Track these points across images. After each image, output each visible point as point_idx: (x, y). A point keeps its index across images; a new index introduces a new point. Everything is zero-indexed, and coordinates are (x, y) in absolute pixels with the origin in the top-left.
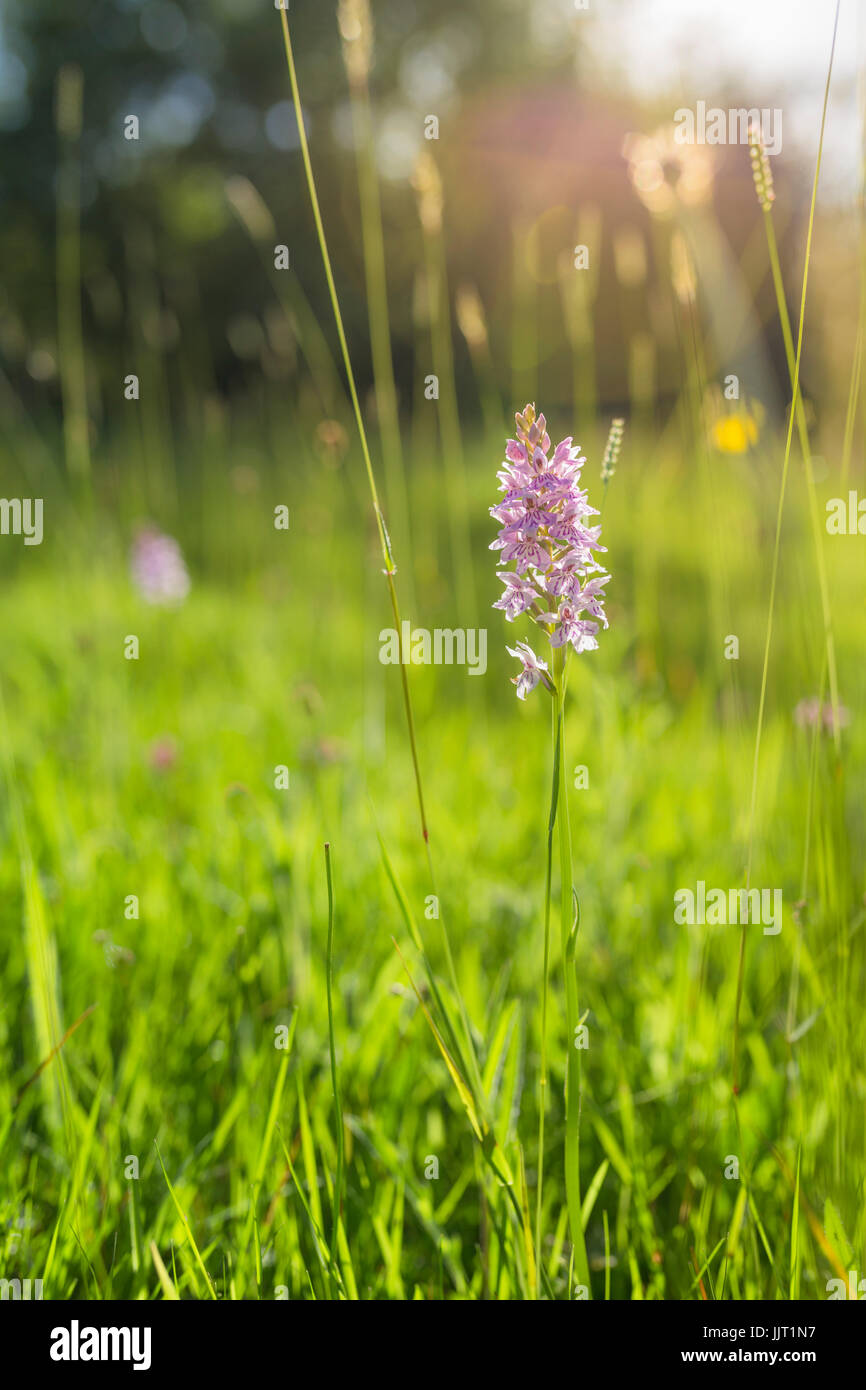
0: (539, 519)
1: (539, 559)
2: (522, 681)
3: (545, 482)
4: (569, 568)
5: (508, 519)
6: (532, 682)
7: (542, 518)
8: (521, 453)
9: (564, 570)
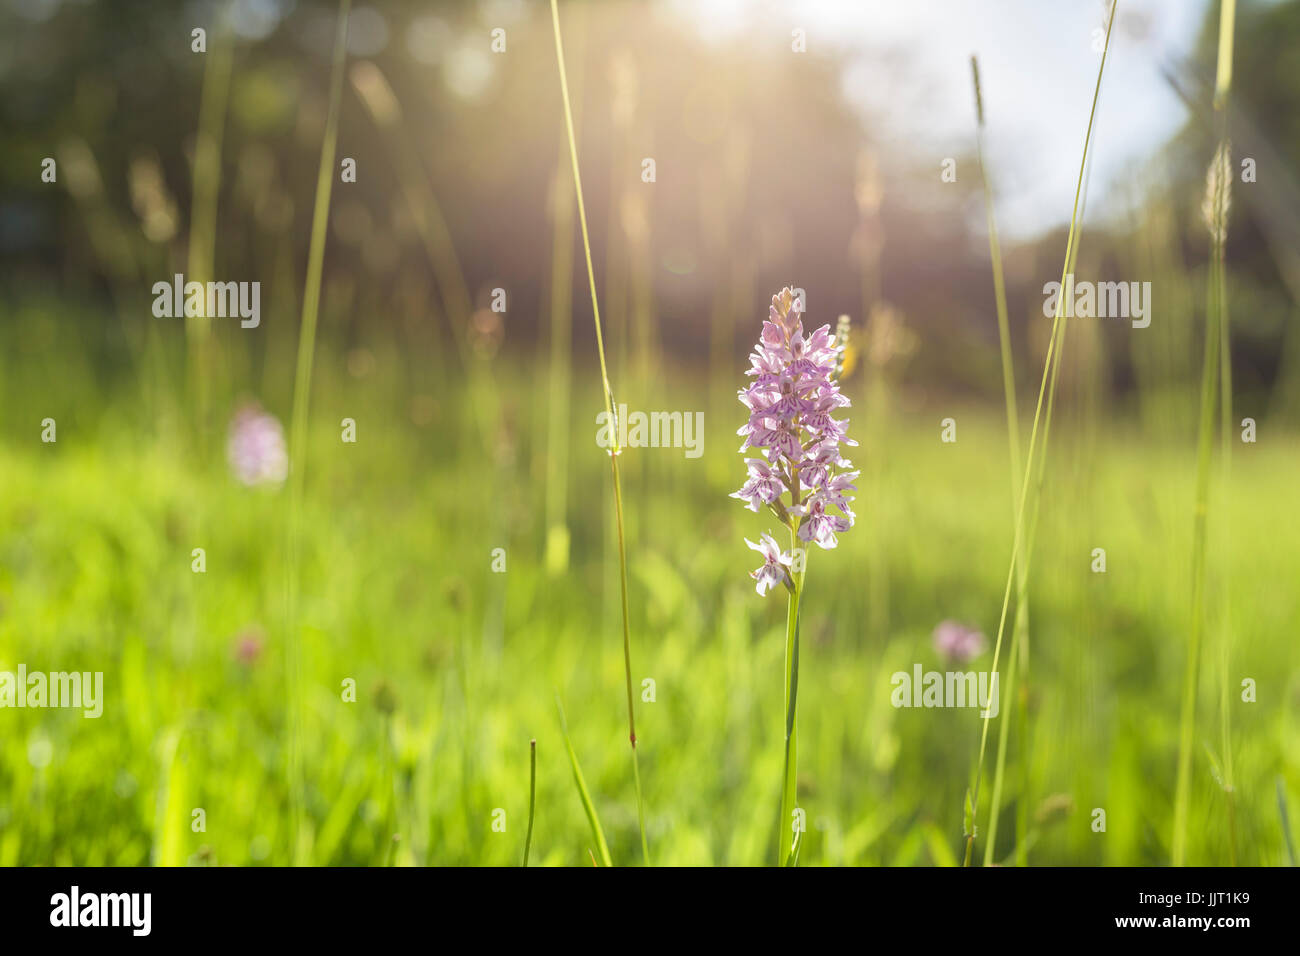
0: (795, 405)
1: (791, 447)
2: (763, 575)
3: (804, 367)
4: (822, 459)
5: (757, 404)
6: (775, 578)
7: (798, 404)
8: (778, 336)
9: (817, 461)
